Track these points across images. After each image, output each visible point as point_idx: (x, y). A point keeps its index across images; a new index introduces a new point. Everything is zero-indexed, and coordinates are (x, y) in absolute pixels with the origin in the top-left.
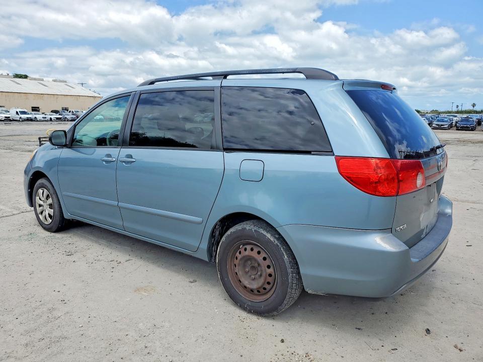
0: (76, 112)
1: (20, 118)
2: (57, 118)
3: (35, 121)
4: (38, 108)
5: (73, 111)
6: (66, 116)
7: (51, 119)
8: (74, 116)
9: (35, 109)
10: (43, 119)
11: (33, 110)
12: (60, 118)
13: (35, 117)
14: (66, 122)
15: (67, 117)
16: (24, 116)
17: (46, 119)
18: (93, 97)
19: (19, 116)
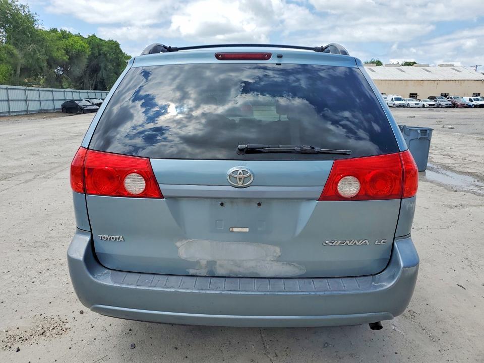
0: (455, 98)
1: (394, 104)
2: (430, 105)
3: (407, 107)
4: (416, 94)
5: (452, 96)
6: (440, 103)
7: (424, 105)
8: (450, 103)
9: (413, 96)
10: (415, 105)
11: (410, 97)
12: (434, 105)
13: (408, 104)
14: (440, 109)
15: (442, 103)
16: (398, 103)
17: (418, 106)
18: (481, 80)
19: (393, 103)
